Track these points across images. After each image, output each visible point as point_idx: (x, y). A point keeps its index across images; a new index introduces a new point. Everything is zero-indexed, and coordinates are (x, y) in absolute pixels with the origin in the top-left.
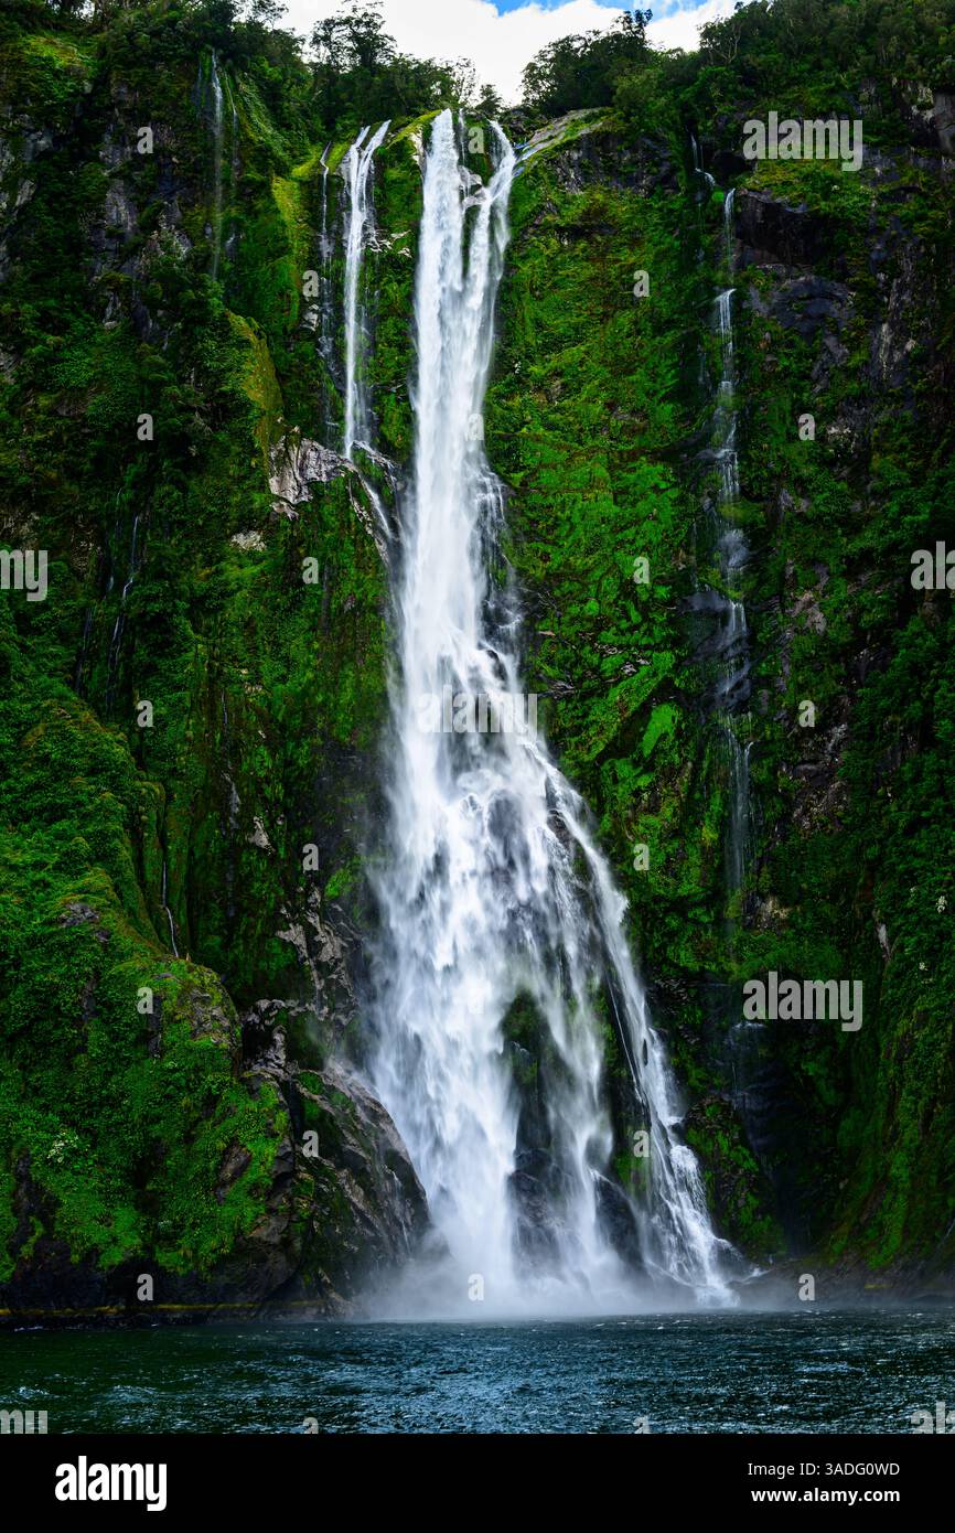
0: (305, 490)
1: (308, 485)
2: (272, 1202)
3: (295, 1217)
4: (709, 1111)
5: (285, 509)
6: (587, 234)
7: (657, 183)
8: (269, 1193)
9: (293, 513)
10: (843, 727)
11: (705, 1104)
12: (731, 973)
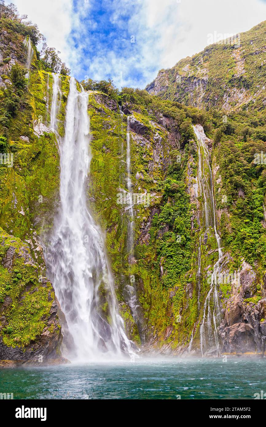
1: (43, 132)
2: (49, 323)
3: (56, 328)
4: (123, 306)
5: (37, 135)
6: (100, 112)
7: (114, 109)
8: (49, 319)
9: (39, 137)
10: (149, 223)
11: (122, 304)
12: (125, 273)
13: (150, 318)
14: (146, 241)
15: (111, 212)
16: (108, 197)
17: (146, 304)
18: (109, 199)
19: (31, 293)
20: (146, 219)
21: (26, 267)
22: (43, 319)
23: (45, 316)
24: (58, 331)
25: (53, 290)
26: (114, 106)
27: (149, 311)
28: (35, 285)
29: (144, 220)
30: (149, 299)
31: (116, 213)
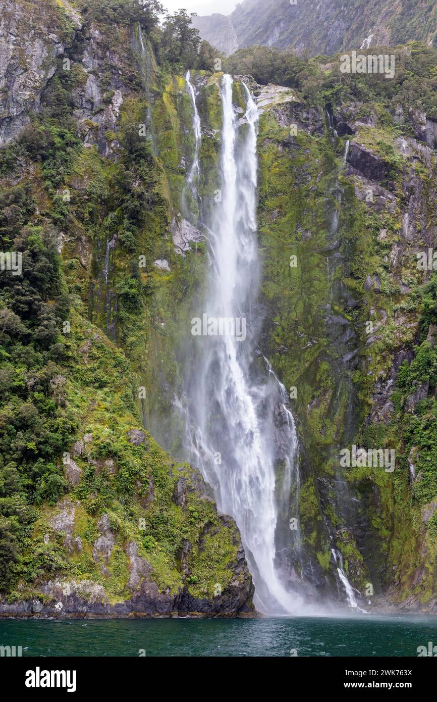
0: (187, 244)
1: (189, 242)
2: (237, 571)
3: (246, 577)
4: (343, 535)
5: (180, 252)
6: (289, 147)
7: (315, 130)
8: (236, 567)
9: (183, 255)
10: (392, 380)
11: (342, 532)
12: (347, 478)
13: (390, 553)
14: (385, 416)
15: (317, 368)
16: (311, 340)
17: (385, 530)
18: (313, 343)
19: (211, 536)
20: (385, 375)
21: (201, 503)
22: (229, 567)
23: (232, 563)
24: (249, 581)
25: (238, 530)
26: (316, 121)
27: (390, 542)
28: (215, 525)
29: (381, 378)
30: (390, 522)
31: (327, 370)
